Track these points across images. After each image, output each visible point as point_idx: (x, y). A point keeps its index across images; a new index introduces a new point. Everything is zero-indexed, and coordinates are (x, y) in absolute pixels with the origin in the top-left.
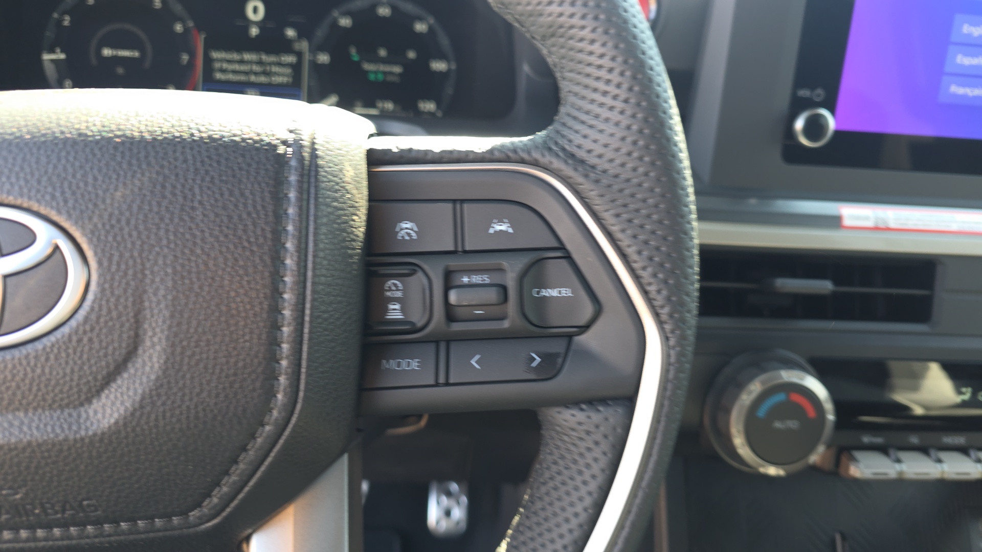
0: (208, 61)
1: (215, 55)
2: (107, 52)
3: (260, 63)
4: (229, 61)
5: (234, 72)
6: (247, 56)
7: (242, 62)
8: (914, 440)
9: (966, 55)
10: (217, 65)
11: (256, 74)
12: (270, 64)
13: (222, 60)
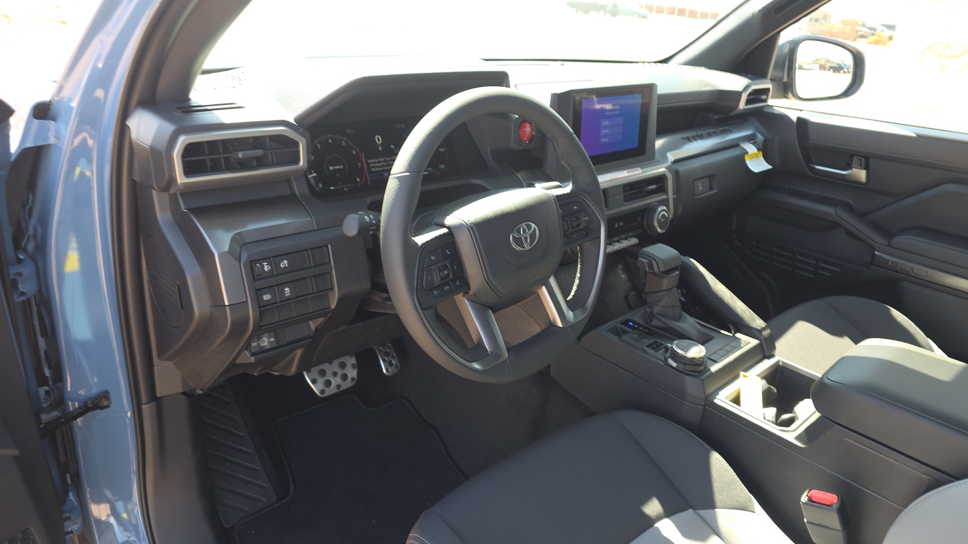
0: (368, 164)
1: (369, 161)
2: (331, 168)
3: (385, 161)
4: (375, 163)
5: (378, 167)
6: (380, 160)
7: (379, 162)
8: (623, 236)
9: (604, 122)
10: (371, 165)
11: (385, 166)
12: (388, 161)
13: (372, 163)
